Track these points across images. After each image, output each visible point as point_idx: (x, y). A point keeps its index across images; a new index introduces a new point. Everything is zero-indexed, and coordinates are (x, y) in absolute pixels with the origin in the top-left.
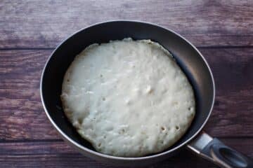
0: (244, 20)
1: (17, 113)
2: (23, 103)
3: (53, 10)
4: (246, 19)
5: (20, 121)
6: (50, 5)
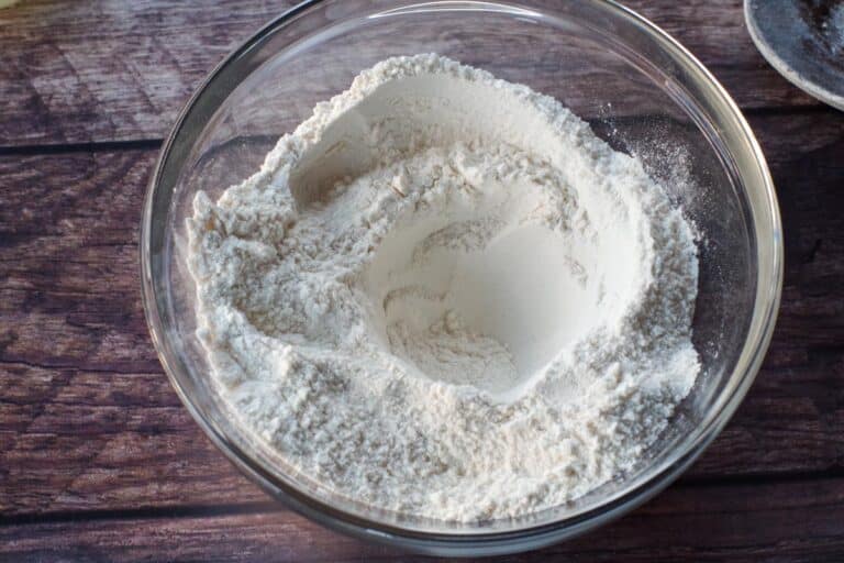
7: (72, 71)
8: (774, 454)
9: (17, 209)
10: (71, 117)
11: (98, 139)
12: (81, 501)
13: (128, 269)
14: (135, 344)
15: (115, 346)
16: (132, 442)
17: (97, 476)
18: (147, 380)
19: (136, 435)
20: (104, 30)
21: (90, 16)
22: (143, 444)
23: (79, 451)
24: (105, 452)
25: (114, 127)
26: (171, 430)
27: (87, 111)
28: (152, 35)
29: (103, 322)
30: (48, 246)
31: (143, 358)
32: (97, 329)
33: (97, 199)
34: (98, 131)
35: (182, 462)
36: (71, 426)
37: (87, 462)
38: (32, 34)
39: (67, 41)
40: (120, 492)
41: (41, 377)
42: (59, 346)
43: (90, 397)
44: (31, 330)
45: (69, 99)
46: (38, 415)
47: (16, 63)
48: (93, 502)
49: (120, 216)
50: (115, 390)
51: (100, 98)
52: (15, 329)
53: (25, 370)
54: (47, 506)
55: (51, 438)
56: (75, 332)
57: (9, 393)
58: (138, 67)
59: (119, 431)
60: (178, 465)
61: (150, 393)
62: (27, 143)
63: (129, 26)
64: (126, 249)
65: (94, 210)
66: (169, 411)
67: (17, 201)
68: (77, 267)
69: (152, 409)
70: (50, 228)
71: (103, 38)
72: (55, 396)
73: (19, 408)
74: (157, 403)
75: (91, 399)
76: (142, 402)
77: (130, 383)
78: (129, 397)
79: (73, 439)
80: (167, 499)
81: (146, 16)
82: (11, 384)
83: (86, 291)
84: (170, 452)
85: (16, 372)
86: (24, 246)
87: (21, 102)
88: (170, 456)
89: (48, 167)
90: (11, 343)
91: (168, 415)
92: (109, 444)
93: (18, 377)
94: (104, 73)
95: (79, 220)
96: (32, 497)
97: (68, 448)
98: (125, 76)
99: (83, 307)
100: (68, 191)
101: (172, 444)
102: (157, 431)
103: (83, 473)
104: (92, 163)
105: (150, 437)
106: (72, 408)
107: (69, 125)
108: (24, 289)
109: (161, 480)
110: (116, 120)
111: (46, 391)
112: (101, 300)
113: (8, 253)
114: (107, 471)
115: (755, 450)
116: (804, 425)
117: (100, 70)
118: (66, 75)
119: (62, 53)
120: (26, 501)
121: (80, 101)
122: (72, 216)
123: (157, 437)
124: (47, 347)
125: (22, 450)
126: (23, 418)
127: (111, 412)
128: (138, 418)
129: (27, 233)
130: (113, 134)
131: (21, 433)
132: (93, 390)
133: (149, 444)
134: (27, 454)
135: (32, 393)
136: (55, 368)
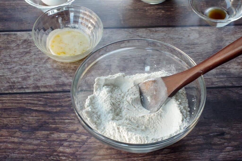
1: (66, 144)
2: (70, 136)
5: (68, 150)
17: (97, 157)
19: (105, 150)
22: (107, 151)
23: (93, 152)
24: (99, 153)
28: (109, 69)
35: (116, 155)
36: (91, 147)
37: (95, 155)
41: (84, 137)
44: (82, 127)
46: (84, 145)
52: (78, 127)
53: (81, 136)
55: (86, 150)
57: (77, 140)
59: (102, 149)
60: (115, 156)
63: (104, 67)
71: (99, 69)
72: (87, 141)
73: (79, 143)
79: (91, 150)
81: (108, 65)
82: (77, 138)
84: (113, 153)
85: (78, 136)
88: (113, 154)
90: (77, 130)
92: (100, 151)
93: (79, 137)
97: (90, 152)
102: (110, 148)
103: (94, 157)
106: (91, 143)
111: (85, 140)
114: (99, 157)
118: (91, 76)
124: (85, 131)
126: (80, 145)
127: (100, 145)
128: (106, 146)
131: (80, 148)
133: (109, 151)
134: (81, 153)
135: (82, 140)
136: (87, 135)
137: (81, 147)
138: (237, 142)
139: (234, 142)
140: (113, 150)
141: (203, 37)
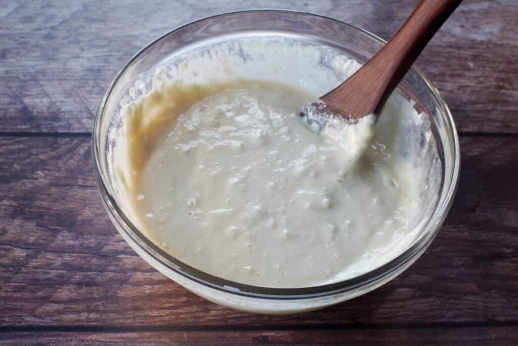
0: (448, 79)
3: (50, 53)
4: (452, 76)
6: (43, 43)
7: (46, 95)
8: (454, 312)
9: (11, 165)
10: (46, 118)
11: (61, 131)
12: (40, 320)
13: (75, 198)
14: (78, 238)
15: (65, 238)
16: (73, 290)
17: (51, 307)
18: (84, 257)
19: (75, 286)
20: (67, 76)
21: (58, 68)
22: (79, 291)
23: (41, 293)
24: (56, 295)
25: (70, 125)
26: (96, 285)
27: (55, 116)
28: (95, 80)
29: (58, 226)
30: (29, 185)
31: (81, 245)
32: (54, 229)
33: (58, 161)
34: (60, 126)
35: (102, 302)
36: (36, 280)
37: (46, 300)
38: (25, 76)
39: (45, 80)
40: (64, 317)
41: (20, 253)
42: (31, 237)
43: (49, 265)
44: (14, 228)
45: (45, 109)
46: (17, 273)
47: (15, 90)
48: (48, 321)
49: (72, 171)
50: (63, 262)
51: (63, 110)
52: (5, 227)
53: (10, 249)
54: (20, 322)
55: (24, 286)
56: (41, 230)
58: (85, 95)
59: (65, 284)
60: (100, 304)
61: (84, 264)
62: (19, 131)
63: (81, 74)
64: (74, 188)
65: (57, 167)
66: (95, 274)
67: (11, 160)
68: (44, 197)
69: (86, 273)
70: (29, 175)
71: (66, 80)
72: (28, 264)
73: (5, 269)
74: (89, 270)
75: (49, 266)
76: (80, 269)
77: (73, 258)
78: (72, 265)
79: (37, 287)
80: (92, 322)
81: (91, 70)
83: (50, 209)
84: (95, 296)
85: (5, 250)
86: (14, 184)
87: (16, 109)
88: (95, 298)
89: (30, 144)
90: (3, 234)
91: (95, 276)
92: (59, 290)
93: (6, 253)
94: (65, 97)
95: (47, 172)
96: (10, 317)
97: (34, 292)
98: (77, 99)
99: (46, 217)
100: (41, 157)
101: (96, 292)
102: (88, 284)
103: (42, 305)
104: (56, 143)
105: (84, 288)
106: (38, 270)
107: (44, 123)
108: (13, 206)
109: (89, 311)
110: (71, 121)
111: (23, 261)
112: (58, 214)
113: (4, 187)
114: (57, 305)
115: (443, 310)
116: (471, 298)
117: (63, 95)
118: (44, 97)
119: (42, 86)
120: (6, 319)
121: (51, 111)
122: (42, 170)
123: (88, 288)
124: (24, 237)
125: (6, 291)
126: (8, 274)
127: (61, 273)
128: (77, 277)
129: (16, 177)
130: (69, 129)
131: (6, 282)
132: (51, 262)
133: (83, 292)
134: (9, 294)
135: (14, 262)
136: (28, 249)
137: (8, 278)
138: (423, 275)
139: (416, 276)
140: (95, 288)
141: (343, 8)
